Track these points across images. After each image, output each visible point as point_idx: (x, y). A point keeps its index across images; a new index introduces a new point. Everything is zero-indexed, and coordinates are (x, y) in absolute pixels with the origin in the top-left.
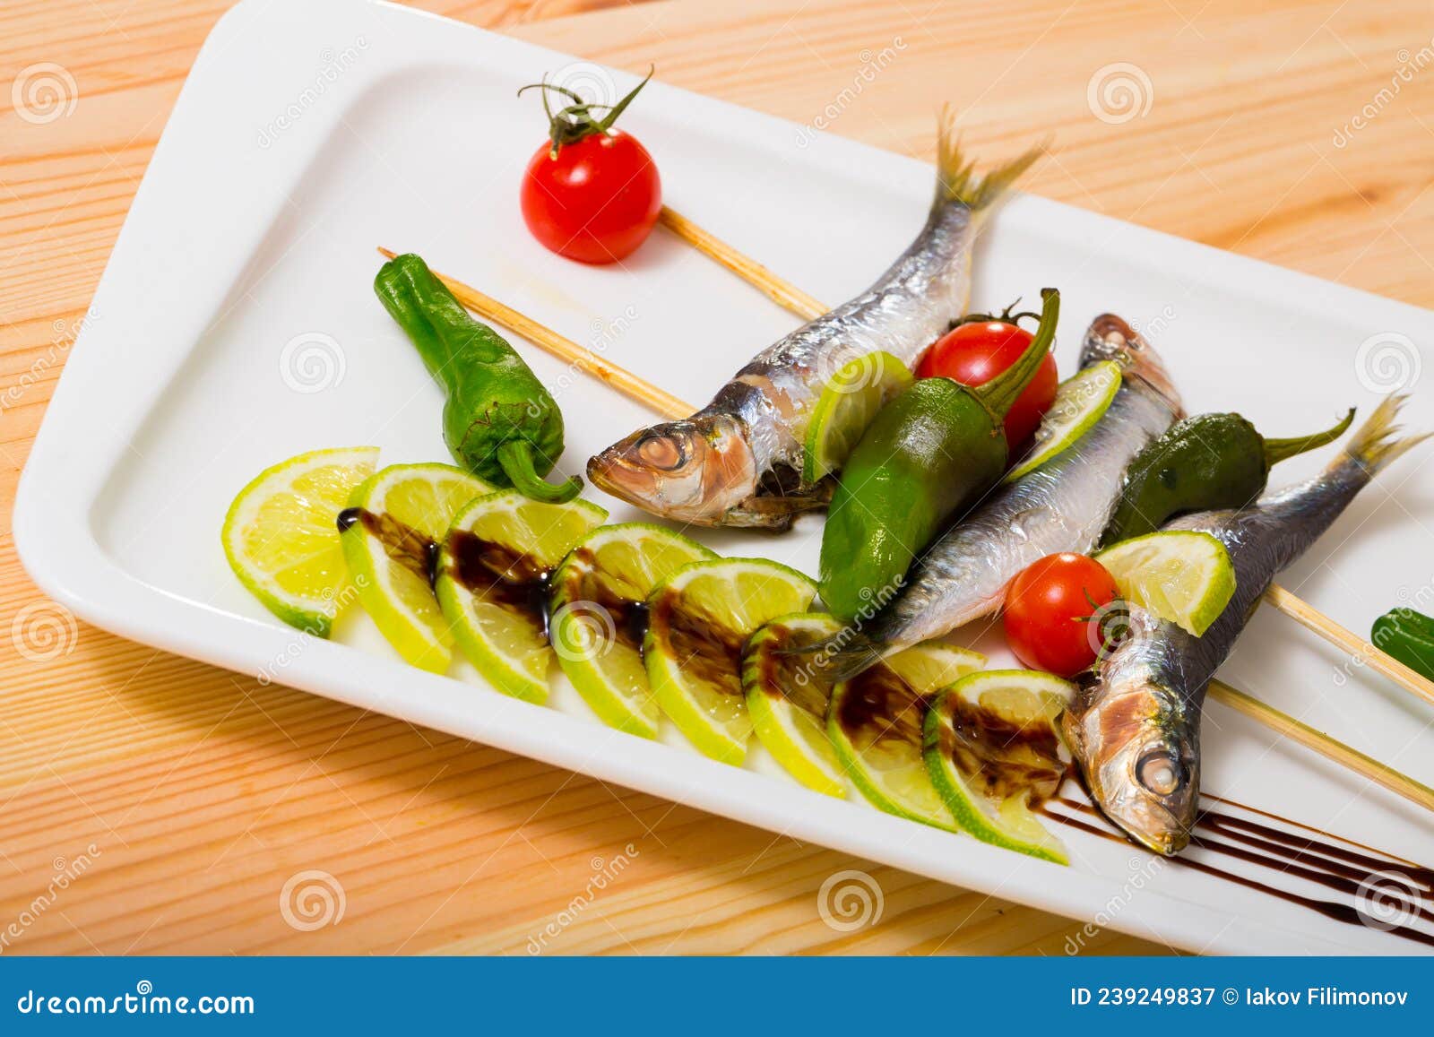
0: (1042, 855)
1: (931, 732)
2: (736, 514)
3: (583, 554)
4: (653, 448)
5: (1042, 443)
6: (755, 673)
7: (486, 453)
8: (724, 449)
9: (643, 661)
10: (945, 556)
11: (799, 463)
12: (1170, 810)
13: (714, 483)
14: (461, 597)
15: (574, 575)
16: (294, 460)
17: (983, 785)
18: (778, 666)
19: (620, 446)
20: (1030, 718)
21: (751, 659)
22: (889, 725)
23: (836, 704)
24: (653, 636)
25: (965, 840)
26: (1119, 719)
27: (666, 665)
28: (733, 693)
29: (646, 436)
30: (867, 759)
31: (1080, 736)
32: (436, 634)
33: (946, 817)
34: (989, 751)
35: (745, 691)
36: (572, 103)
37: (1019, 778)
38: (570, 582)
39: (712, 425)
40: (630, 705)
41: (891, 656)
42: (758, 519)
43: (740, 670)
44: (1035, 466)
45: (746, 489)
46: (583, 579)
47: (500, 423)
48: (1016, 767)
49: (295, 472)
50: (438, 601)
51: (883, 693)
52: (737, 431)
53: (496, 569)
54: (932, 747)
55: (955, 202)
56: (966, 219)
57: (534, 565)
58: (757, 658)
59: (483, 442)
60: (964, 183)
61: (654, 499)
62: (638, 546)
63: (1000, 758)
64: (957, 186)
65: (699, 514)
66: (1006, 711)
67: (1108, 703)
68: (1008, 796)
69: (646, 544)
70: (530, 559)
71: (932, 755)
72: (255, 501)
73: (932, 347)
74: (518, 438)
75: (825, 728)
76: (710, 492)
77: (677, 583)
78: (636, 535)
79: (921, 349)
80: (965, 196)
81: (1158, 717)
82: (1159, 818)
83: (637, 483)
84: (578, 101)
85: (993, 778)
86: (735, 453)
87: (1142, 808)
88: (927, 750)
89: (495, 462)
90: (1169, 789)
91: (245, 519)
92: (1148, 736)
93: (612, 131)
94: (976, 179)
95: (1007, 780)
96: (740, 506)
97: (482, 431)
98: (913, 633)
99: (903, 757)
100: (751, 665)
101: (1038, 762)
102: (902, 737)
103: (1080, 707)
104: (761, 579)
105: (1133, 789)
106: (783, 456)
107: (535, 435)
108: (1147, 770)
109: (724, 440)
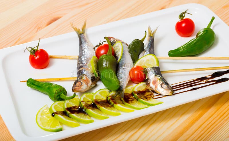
0: (160, 103)
1: (136, 97)
2: (91, 86)
3: (82, 101)
4: (78, 84)
5: (118, 56)
6: (112, 103)
7: (58, 98)
8: (85, 79)
9: (99, 110)
10: (120, 76)
11: (94, 75)
12: (169, 89)
13: (87, 84)
14: (74, 115)
15: (84, 105)
16: (38, 112)
17: (146, 100)
18: (114, 101)
19: (74, 86)
20: (144, 89)
21: (110, 102)
22: (131, 99)
23: (124, 101)
24: (98, 106)
25: (151, 107)
26: (154, 83)
27: (102, 108)
28: (112, 107)
29: (75, 83)
30: (132, 105)
31: (151, 87)
32: (75, 121)
33: (147, 106)
34: (143, 95)
35: (113, 106)
36: (31, 49)
37: (149, 96)
38: (84, 106)
39: (81, 77)
40: (103, 115)
41: (125, 91)
42: (94, 85)
43: (110, 104)
44: (120, 59)
45: (91, 82)
46: (85, 104)
47: (58, 93)
48: (148, 95)
49: (40, 114)
50: (71, 118)
51: (127, 96)
52: (85, 76)
53: (74, 110)
54: (138, 99)
55: (80, 34)
56: (83, 35)
57: (77, 107)
58: (111, 101)
59: (57, 96)
60: (80, 31)
61: (82, 90)
62: (86, 97)
63: (145, 96)
64: (79, 32)
65: (88, 88)
66: (141, 90)
67: (152, 82)
68: (150, 99)
69: (86, 96)
70: (76, 106)
71: (138, 100)
72: (38, 120)
73: (96, 53)
74: (61, 93)
75: (124, 104)
76: (87, 85)
77: (94, 98)
78: (84, 96)
79: (95, 54)
80: (81, 33)
81: (159, 79)
82: (168, 91)
83: (79, 89)
84: (32, 48)
85: (146, 98)
86: (87, 79)
87: (165, 91)
88: (137, 100)
89: (60, 98)
90: (167, 87)
91: (40, 123)
92: (160, 82)
93: (39, 49)
94: (81, 30)
95: (148, 97)
96: (91, 85)
97: (57, 95)
98: (124, 87)
99: (136, 102)
100: (111, 102)
101: (149, 93)
102: (134, 100)
103: (148, 84)
104: (102, 92)
105: (163, 89)
106: (92, 76)
107: (63, 92)
108: (162, 86)
109: (84, 78)
